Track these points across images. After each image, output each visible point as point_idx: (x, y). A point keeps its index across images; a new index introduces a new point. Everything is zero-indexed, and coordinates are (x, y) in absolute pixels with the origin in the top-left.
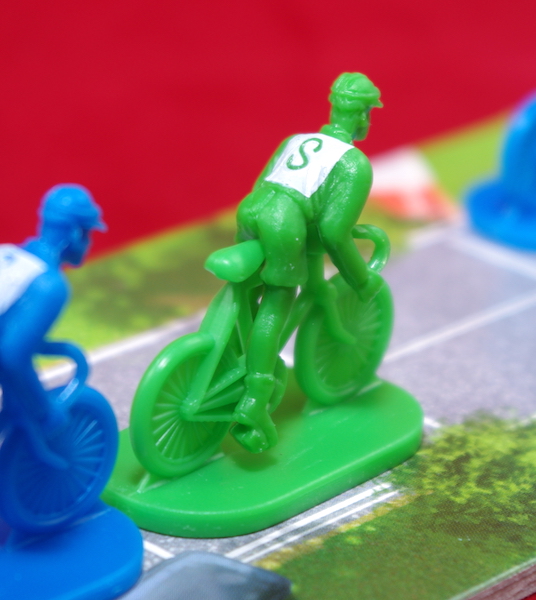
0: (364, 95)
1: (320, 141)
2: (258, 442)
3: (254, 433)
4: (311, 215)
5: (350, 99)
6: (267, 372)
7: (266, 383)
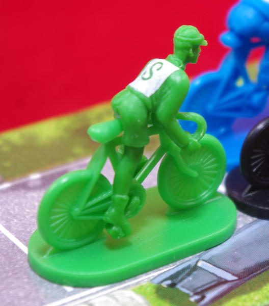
0: (191, 39)
1: (162, 64)
2: (117, 234)
3: (114, 228)
4: (150, 107)
5: (182, 41)
6: (123, 194)
7: (122, 200)
